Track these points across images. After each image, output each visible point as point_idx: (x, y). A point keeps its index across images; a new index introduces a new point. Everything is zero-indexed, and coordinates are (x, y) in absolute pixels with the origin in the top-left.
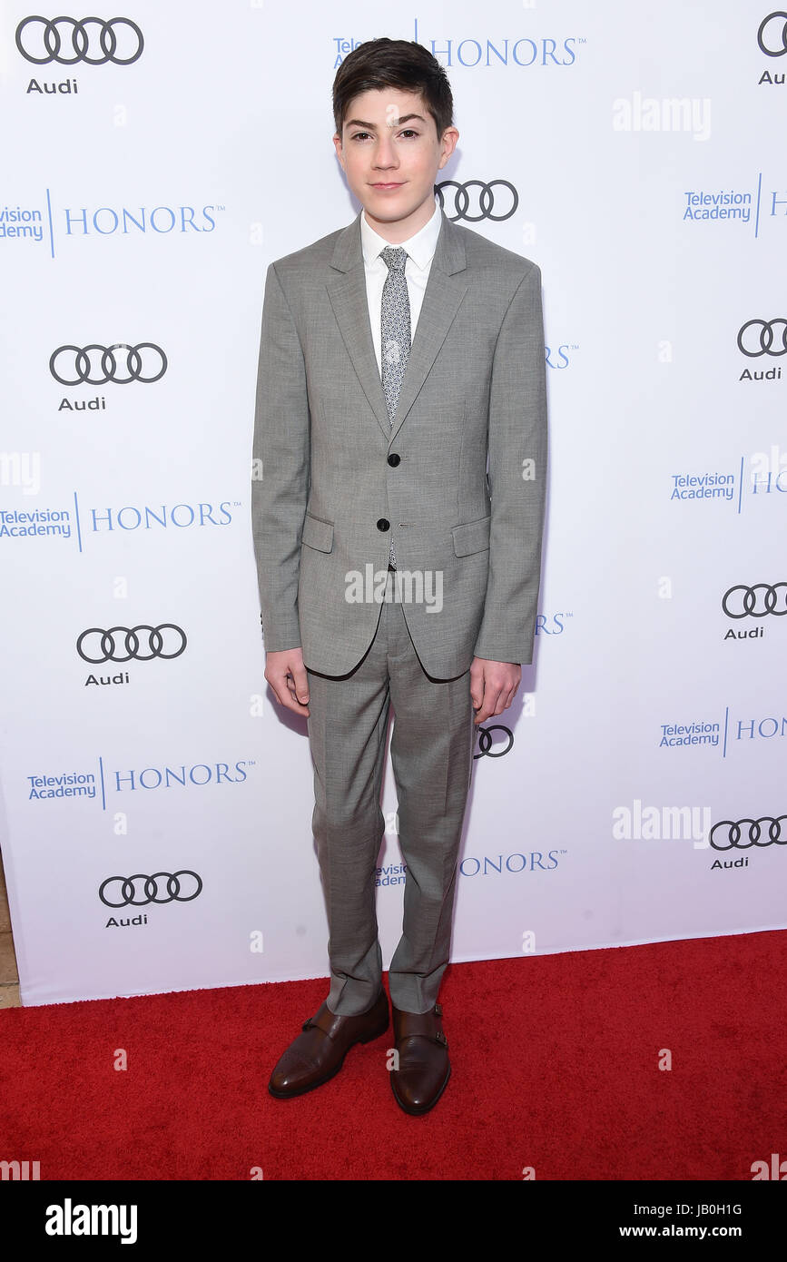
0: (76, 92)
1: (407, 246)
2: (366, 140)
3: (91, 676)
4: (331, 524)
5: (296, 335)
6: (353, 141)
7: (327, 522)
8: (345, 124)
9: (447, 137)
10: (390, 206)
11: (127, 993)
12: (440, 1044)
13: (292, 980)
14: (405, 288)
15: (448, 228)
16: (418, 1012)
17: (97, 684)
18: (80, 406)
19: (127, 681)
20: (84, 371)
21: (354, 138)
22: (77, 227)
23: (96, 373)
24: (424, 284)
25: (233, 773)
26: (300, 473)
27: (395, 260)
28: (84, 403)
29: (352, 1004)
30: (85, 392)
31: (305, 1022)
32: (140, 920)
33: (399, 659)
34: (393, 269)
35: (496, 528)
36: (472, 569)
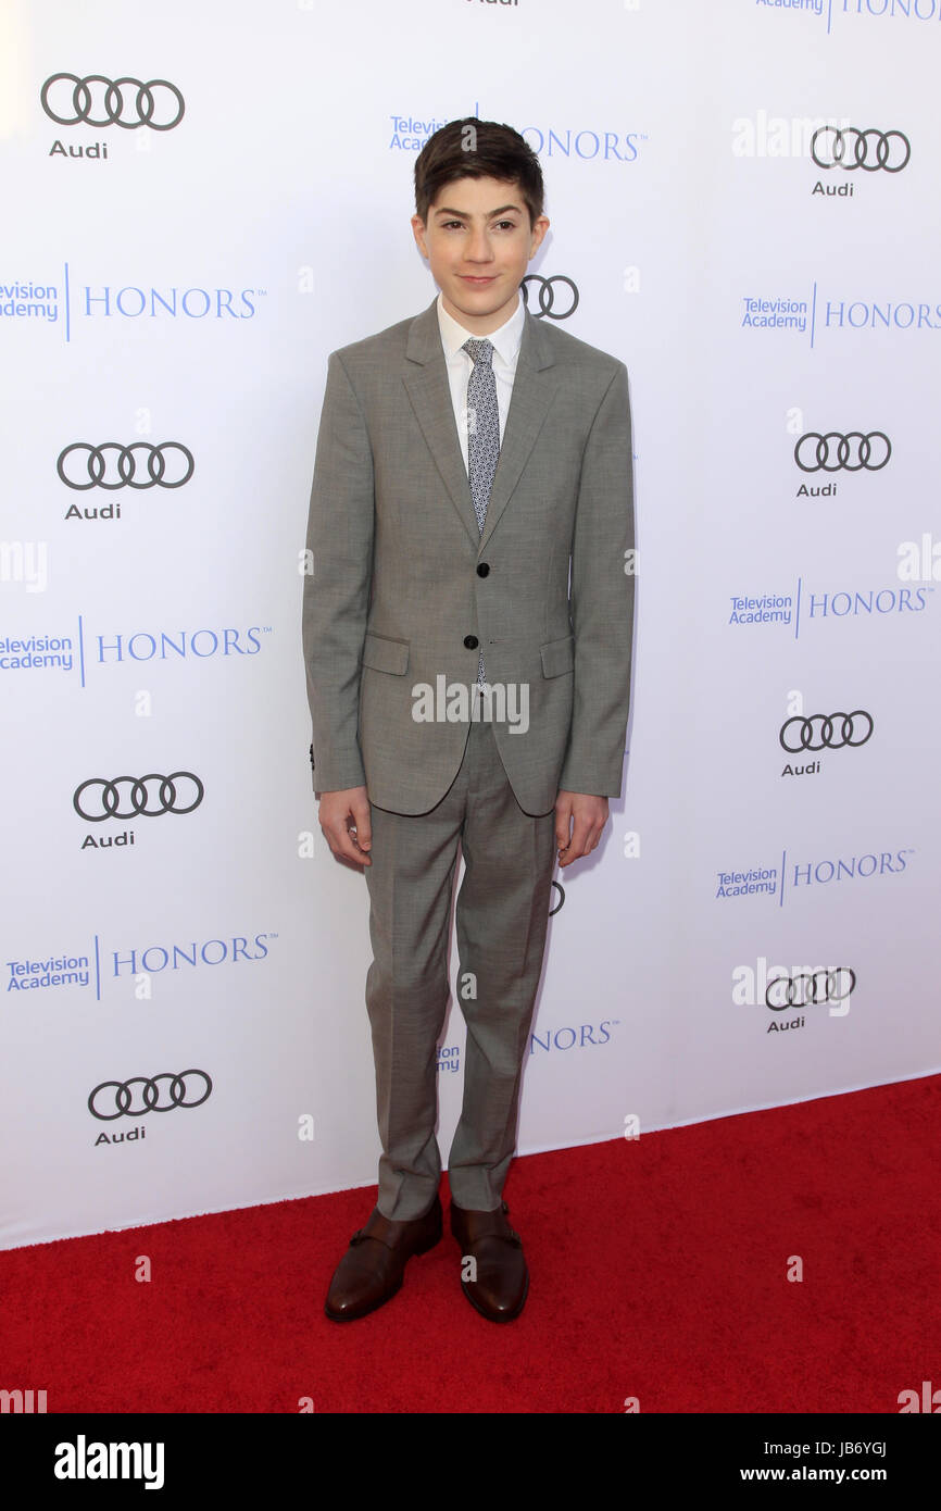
0: (105, 157)
1: (492, 338)
2: (457, 230)
3: (89, 837)
4: (406, 643)
5: (364, 432)
6: (442, 229)
7: (401, 641)
8: (432, 212)
9: (538, 227)
10: (480, 300)
11: (118, 1226)
12: (514, 1243)
13: (313, 1195)
14: (493, 382)
15: (532, 324)
16: (488, 1209)
17: (96, 846)
18: (91, 514)
19: (132, 842)
20: (97, 473)
21: (445, 226)
22: (98, 308)
23: (112, 476)
24: (511, 379)
25: (252, 949)
26: (363, 586)
27: (479, 353)
28: (95, 510)
29: (413, 1206)
30: (97, 498)
31: (355, 1234)
32: (137, 1134)
33: (483, 794)
34: (479, 363)
35: (582, 646)
36: (559, 692)
